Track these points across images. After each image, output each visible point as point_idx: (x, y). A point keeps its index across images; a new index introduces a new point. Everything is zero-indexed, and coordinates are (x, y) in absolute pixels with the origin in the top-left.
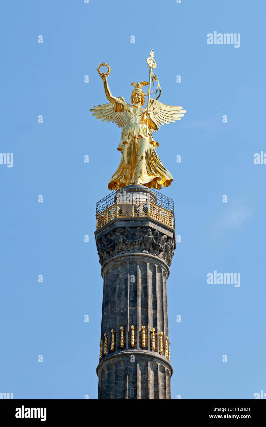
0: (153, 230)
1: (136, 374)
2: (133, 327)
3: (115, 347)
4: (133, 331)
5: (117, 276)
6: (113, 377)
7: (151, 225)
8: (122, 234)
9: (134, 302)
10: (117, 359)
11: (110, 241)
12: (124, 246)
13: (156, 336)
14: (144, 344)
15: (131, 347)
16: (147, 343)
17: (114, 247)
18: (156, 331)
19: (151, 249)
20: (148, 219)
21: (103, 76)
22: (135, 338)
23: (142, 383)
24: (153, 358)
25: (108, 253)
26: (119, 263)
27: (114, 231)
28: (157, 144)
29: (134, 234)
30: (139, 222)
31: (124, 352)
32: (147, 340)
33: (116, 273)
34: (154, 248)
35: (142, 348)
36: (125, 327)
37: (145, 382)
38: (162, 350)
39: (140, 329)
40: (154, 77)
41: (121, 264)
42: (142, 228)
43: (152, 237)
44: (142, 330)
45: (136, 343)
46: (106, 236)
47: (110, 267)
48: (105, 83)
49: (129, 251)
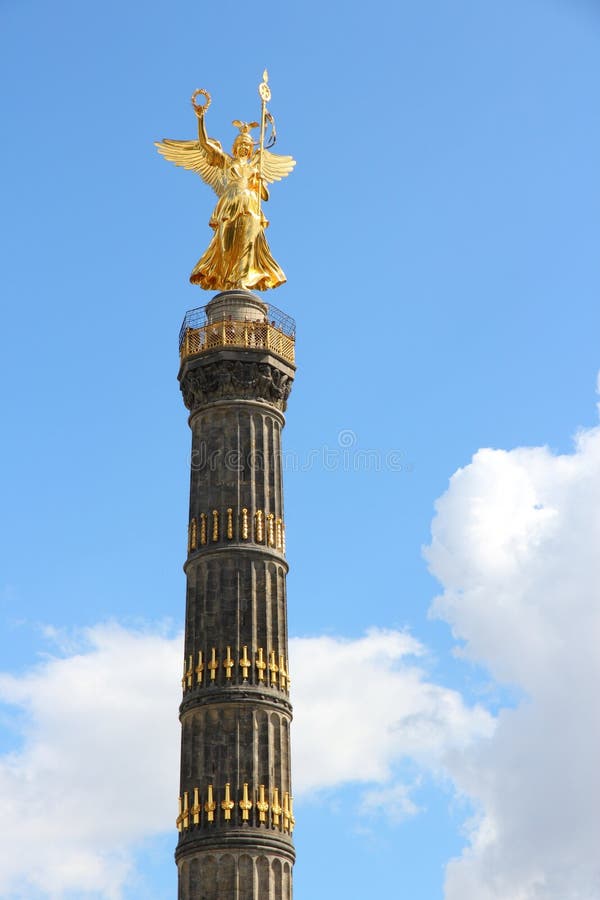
0: (273, 368)
1: (250, 579)
2: (245, 511)
3: (219, 535)
4: (246, 517)
5: (221, 430)
6: (217, 579)
7: (271, 361)
8: (229, 370)
9: (246, 474)
10: (223, 555)
11: (210, 378)
12: (232, 388)
13: (274, 525)
14: (260, 538)
15: (242, 540)
16: (263, 535)
17: (216, 388)
18: (274, 519)
19: (268, 395)
20: (267, 353)
21: (199, 110)
22: (249, 527)
23: (257, 592)
24: (271, 557)
25: (205, 393)
26: (223, 412)
27: (218, 363)
28: (268, 223)
29: (247, 373)
30: (255, 356)
31: (232, 546)
32: (263, 530)
33: (218, 425)
34: (271, 395)
35: (257, 542)
36: (234, 509)
37: (261, 590)
38: (280, 546)
39: (254, 513)
40: (268, 116)
41: (227, 414)
42: (259, 364)
43: (270, 378)
44: (256, 516)
45: (249, 534)
46: (203, 367)
47: (210, 415)
48: (201, 121)
49: (239, 396)
